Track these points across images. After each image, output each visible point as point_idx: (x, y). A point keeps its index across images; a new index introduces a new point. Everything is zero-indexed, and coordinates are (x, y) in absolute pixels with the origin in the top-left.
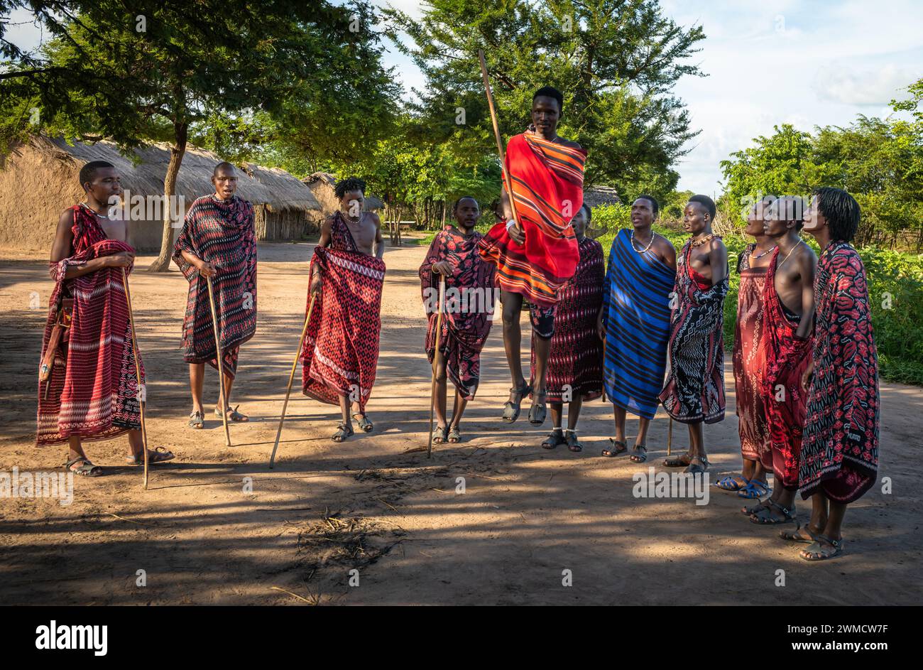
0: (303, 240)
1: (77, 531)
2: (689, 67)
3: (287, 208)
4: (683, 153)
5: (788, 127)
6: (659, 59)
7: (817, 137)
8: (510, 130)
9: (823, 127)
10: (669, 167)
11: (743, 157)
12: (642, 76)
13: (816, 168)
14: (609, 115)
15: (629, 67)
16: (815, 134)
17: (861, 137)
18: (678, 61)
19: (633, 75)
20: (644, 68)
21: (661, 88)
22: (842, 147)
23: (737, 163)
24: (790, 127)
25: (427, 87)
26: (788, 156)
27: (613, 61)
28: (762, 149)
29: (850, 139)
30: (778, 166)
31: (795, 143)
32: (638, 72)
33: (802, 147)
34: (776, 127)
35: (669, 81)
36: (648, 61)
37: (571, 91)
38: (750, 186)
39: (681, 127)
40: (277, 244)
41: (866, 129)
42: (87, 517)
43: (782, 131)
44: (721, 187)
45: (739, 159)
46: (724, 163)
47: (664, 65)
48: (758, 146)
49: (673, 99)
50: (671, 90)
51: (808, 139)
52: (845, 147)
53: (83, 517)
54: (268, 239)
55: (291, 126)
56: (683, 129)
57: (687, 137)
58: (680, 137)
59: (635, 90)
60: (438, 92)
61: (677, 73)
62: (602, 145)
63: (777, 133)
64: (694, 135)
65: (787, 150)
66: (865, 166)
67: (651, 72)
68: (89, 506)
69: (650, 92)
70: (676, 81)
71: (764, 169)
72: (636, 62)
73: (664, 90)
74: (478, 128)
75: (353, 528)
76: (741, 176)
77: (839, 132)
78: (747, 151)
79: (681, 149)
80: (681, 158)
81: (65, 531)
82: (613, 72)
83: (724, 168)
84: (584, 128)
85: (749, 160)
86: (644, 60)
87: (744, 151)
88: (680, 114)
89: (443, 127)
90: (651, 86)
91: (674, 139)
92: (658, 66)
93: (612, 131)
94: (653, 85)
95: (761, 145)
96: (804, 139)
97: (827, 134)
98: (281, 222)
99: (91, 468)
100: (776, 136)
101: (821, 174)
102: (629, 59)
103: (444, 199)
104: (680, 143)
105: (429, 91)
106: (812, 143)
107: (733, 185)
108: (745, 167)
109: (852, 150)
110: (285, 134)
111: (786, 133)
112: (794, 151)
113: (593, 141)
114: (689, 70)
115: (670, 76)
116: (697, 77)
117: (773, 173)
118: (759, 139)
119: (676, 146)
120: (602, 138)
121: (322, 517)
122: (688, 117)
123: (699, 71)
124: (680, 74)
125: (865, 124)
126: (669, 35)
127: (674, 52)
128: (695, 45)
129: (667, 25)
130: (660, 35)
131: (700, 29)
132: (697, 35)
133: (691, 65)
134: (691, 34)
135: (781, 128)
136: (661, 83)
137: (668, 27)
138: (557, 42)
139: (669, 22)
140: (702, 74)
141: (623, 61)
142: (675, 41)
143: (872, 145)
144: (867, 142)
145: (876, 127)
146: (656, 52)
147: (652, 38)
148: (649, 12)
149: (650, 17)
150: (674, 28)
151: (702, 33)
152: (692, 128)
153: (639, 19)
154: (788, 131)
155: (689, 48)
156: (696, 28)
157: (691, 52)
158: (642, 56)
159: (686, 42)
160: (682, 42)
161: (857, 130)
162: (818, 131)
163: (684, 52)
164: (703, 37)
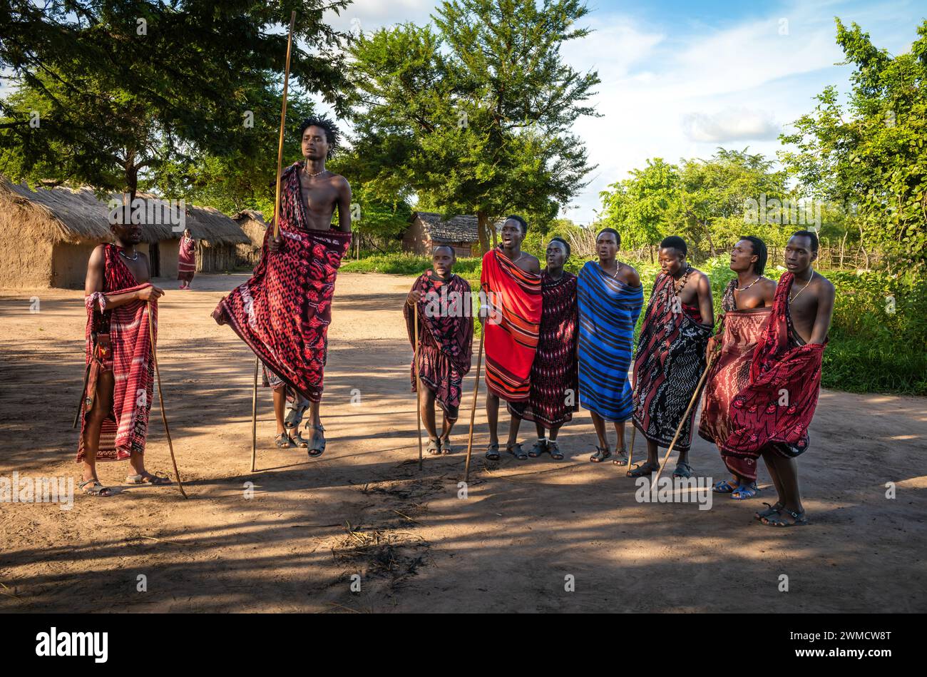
0: (235, 271)
1: (127, 555)
2: (586, 109)
3: (221, 243)
4: (582, 186)
5: (658, 161)
6: (560, 102)
7: (683, 169)
8: (433, 168)
9: (688, 160)
10: (569, 198)
11: (619, 188)
12: (544, 118)
13: (689, 196)
14: (520, 153)
15: (533, 109)
16: (681, 166)
17: (722, 168)
18: (577, 104)
19: (535, 116)
20: (546, 111)
21: (560, 128)
22: (705, 177)
23: (615, 193)
24: (661, 160)
25: (355, 131)
26: (659, 186)
27: (518, 105)
28: (637, 181)
29: (712, 170)
30: (651, 194)
31: (665, 175)
32: (541, 114)
33: (672, 177)
34: (648, 160)
35: (567, 121)
36: (550, 103)
37: (487, 132)
38: (627, 213)
39: (578, 161)
40: (213, 276)
41: (726, 160)
42: (130, 540)
43: (654, 164)
44: (596, 214)
45: (616, 189)
46: (604, 193)
47: (562, 108)
48: (633, 177)
49: (572, 138)
50: (570, 130)
51: (676, 171)
52: (708, 177)
53: (126, 540)
54: (205, 270)
55: (235, 168)
56: (582, 164)
57: (586, 171)
58: (580, 171)
59: (538, 130)
60: (365, 135)
61: (575, 113)
62: (514, 180)
63: (649, 166)
64: (591, 169)
65: (659, 181)
66: (726, 193)
67: (552, 114)
68: (129, 530)
69: (550, 131)
70: (574, 122)
71: (638, 197)
72: (538, 105)
73: (563, 130)
74: (404, 167)
75: (378, 541)
76: (619, 204)
77: (702, 164)
78: (623, 182)
79: (580, 182)
80: (581, 190)
81: (115, 556)
82: (518, 114)
83: (603, 198)
84: (497, 166)
85: (625, 190)
86: (545, 103)
87: (620, 182)
88: (578, 150)
89: (372, 167)
90: (551, 126)
91: (574, 174)
92: (560, 108)
93: (525, 168)
94: (553, 126)
95: (635, 177)
96: (673, 170)
97: (692, 166)
98: (215, 256)
99: (100, 488)
100: (648, 169)
101: (694, 201)
102: (532, 102)
103: (357, 231)
104: (580, 177)
105: (356, 135)
106: (679, 174)
107: (612, 212)
108: (622, 197)
109: (715, 179)
110: (231, 177)
111: (657, 166)
112: (665, 181)
113: (506, 176)
114: (586, 111)
115: (569, 118)
116: (593, 117)
117: (647, 201)
118: (633, 171)
119: (577, 179)
120: (514, 174)
121: (347, 532)
122: (585, 154)
123: (595, 112)
124: (578, 115)
125: (724, 156)
126: (569, 80)
127: (573, 96)
128: (591, 89)
129: (566, 71)
130: (561, 80)
131: (596, 74)
132: (593, 79)
133: (589, 107)
134: (588, 79)
135: (652, 162)
136: (561, 123)
137: (567, 73)
138: (470, 88)
139: (567, 69)
140: (598, 115)
141: (528, 104)
142: (573, 86)
143: (732, 174)
144: (727, 172)
145: (734, 158)
146: (557, 96)
147: (553, 83)
148: (550, 60)
149: (551, 65)
150: (573, 74)
151: (597, 78)
152: (589, 163)
153: (542, 67)
154: (659, 164)
155: (586, 92)
156: (592, 73)
157: (588, 95)
158: (544, 99)
159: (583, 87)
160: (580, 86)
161: (718, 162)
162: (684, 164)
163: (582, 95)
164: (598, 81)
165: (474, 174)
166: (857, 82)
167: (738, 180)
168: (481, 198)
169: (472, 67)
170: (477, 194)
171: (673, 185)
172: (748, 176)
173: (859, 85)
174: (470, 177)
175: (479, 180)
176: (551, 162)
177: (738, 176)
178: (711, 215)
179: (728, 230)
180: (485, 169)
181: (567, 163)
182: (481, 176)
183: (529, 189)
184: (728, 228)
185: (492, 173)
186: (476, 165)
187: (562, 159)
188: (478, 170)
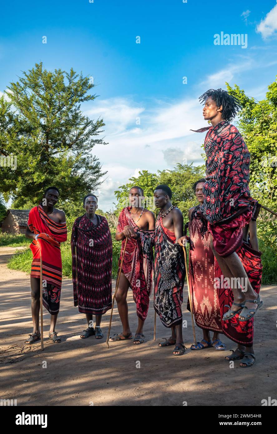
2: (98, 140)
4: (99, 184)
5: (145, 172)
6: (82, 137)
7: (160, 176)
8: (8, 177)
9: (162, 171)
10: (92, 192)
11: (125, 188)
12: (74, 146)
14: (60, 166)
15: (68, 142)
16: (158, 174)
17: (180, 174)
18: (92, 137)
19: (70, 146)
20: (74, 142)
21: (84, 152)
22: (172, 180)
23: (123, 192)
24: (147, 172)
26: (147, 186)
27: (59, 140)
29: (175, 176)
31: (149, 179)
32: (72, 145)
33: (153, 181)
34: (140, 172)
35: (88, 148)
36: (77, 138)
37: (39, 154)
39: (96, 169)
41: (182, 170)
43: (143, 174)
44: (115, 205)
45: (123, 189)
46: (116, 192)
47: (85, 141)
49: (91, 157)
50: (90, 153)
51: (156, 177)
52: (173, 179)
56: (98, 172)
57: (100, 176)
58: (97, 176)
59: (71, 154)
61: (92, 143)
62: (57, 182)
63: (140, 175)
64: (103, 174)
65: (146, 183)
66: (184, 187)
67: (78, 144)
69: (79, 154)
70: (92, 148)
72: (71, 139)
73: (86, 153)
77: (169, 172)
78: (127, 185)
79: (98, 181)
80: (98, 186)
82: (60, 145)
83: (117, 195)
84: (47, 174)
86: (75, 138)
87: (125, 185)
88: (95, 164)
91: (94, 177)
92: (82, 141)
93: (63, 174)
94: (80, 151)
95: (133, 182)
96: (154, 177)
97: (163, 174)
100: (140, 177)
102: (67, 138)
104: (97, 179)
106: (157, 179)
109: (177, 181)
111: (145, 175)
112: (150, 183)
113: (52, 180)
115: (89, 146)
116: (102, 145)
118: (132, 179)
119: (95, 180)
120: (57, 178)
122: (99, 166)
123: (103, 142)
124: (94, 144)
125: (181, 168)
126: (87, 124)
127: (90, 133)
128: (99, 129)
129: (85, 119)
130: (82, 125)
131: (102, 121)
132: (101, 123)
133: (99, 139)
134: (98, 124)
135: (142, 173)
136: (85, 149)
137: (86, 121)
138: (29, 130)
139: (86, 118)
140: (105, 144)
141: (64, 139)
142: (90, 128)
143: (186, 177)
144: (183, 176)
145: (186, 169)
146: (80, 134)
147: (78, 126)
148: (75, 113)
149: (76, 117)
150: (89, 121)
151: (103, 123)
152: (102, 171)
153: (71, 117)
154: (146, 174)
155: (97, 131)
156: (100, 120)
157: (99, 132)
158: (74, 136)
159: (95, 128)
160: (93, 128)
161: (178, 171)
162: (160, 173)
163: (95, 132)
164: (104, 125)
165: (33, 179)
166: (241, 116)
167: (189, 180)
168: (38, 193)
169: (29, 118)
170: (36, 191)
171: (154, 185)
172: (194, 177)
173: (242, 118)
174: (30, 181)
175: (35, 182)
176: (80, 172)
177: (189, 178)
178: (177, 200)
179: (186, 208)
180: (39, 175)
181: (89, 171)
182: (37, 180)
183: (68, 187)
184: (186, 207)
185: (43, 177)
186: (34, 173)
187: (86, 169)
188: (35, 176)
